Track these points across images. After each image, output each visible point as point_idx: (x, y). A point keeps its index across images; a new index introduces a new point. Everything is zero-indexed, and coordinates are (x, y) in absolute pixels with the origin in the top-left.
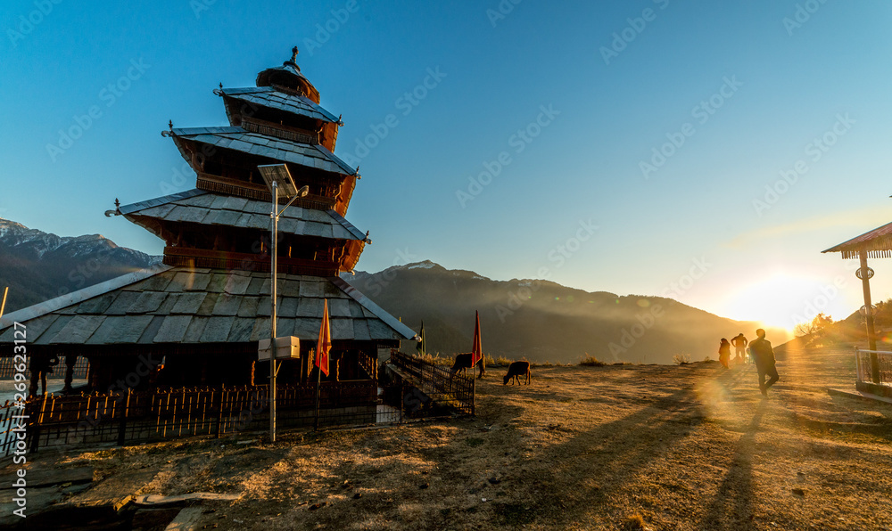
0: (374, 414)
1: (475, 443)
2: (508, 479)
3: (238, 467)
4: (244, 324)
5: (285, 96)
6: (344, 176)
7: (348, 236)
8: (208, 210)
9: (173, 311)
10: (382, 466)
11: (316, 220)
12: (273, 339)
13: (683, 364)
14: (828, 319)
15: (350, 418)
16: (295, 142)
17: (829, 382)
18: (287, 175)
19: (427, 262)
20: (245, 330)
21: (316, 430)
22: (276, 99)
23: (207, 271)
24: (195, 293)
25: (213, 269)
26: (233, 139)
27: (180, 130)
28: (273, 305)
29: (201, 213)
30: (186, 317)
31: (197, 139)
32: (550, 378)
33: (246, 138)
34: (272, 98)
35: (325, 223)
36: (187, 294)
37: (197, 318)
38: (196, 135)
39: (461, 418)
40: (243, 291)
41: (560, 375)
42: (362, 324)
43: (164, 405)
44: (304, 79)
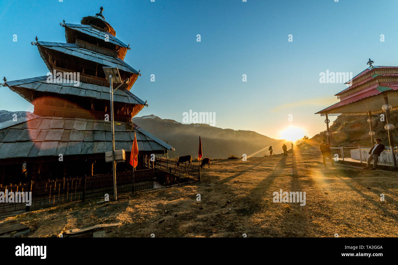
0: (153, 185)
1: (209, 191)
2: (233, 201)
3: (108, 212)
4: (88, 145)
5: (99, 31)
6: (132, 74)
7: (137, 103)
8: (61, 87)
9: (46, 139)
10: (177, 204)
11: (119, 94)
12: (113, 152)
13: (266, 156)
14: (307, 138)
15: (142, 187)
16: (105, 55)
17: (315, 160)
18: (118, 72)
19: (152, 115)
20: (89, 148)
21: (133, 193)
22: (94, 32)
23: (61, 118)
24: (57, 130)
25: (64, 117)
26: (73, 50)
27: (43, 42)
28: (113, 135)
29: (58, 88)
30: (55, 142)
31: (53, 48)
32: (220, 164)
33: (79, 50)
34: (92, 31)
35: (124, 96)
36: (52, 130)
37: (61, 143)
38: (52, 46)
39: (195, 182)
40: (84, 129)
41: (223, 163)
42: (147, 144)
43: (53, 187)
44: (108, 24)
